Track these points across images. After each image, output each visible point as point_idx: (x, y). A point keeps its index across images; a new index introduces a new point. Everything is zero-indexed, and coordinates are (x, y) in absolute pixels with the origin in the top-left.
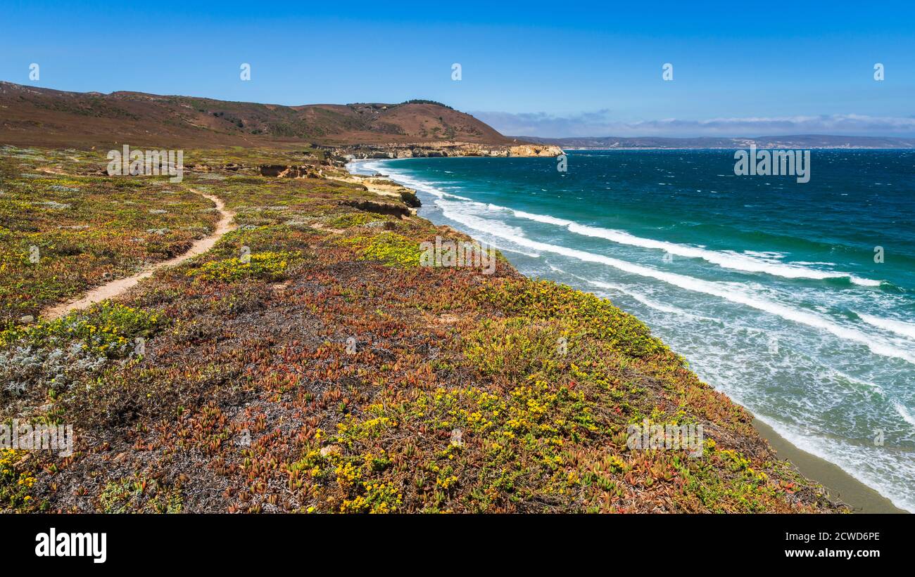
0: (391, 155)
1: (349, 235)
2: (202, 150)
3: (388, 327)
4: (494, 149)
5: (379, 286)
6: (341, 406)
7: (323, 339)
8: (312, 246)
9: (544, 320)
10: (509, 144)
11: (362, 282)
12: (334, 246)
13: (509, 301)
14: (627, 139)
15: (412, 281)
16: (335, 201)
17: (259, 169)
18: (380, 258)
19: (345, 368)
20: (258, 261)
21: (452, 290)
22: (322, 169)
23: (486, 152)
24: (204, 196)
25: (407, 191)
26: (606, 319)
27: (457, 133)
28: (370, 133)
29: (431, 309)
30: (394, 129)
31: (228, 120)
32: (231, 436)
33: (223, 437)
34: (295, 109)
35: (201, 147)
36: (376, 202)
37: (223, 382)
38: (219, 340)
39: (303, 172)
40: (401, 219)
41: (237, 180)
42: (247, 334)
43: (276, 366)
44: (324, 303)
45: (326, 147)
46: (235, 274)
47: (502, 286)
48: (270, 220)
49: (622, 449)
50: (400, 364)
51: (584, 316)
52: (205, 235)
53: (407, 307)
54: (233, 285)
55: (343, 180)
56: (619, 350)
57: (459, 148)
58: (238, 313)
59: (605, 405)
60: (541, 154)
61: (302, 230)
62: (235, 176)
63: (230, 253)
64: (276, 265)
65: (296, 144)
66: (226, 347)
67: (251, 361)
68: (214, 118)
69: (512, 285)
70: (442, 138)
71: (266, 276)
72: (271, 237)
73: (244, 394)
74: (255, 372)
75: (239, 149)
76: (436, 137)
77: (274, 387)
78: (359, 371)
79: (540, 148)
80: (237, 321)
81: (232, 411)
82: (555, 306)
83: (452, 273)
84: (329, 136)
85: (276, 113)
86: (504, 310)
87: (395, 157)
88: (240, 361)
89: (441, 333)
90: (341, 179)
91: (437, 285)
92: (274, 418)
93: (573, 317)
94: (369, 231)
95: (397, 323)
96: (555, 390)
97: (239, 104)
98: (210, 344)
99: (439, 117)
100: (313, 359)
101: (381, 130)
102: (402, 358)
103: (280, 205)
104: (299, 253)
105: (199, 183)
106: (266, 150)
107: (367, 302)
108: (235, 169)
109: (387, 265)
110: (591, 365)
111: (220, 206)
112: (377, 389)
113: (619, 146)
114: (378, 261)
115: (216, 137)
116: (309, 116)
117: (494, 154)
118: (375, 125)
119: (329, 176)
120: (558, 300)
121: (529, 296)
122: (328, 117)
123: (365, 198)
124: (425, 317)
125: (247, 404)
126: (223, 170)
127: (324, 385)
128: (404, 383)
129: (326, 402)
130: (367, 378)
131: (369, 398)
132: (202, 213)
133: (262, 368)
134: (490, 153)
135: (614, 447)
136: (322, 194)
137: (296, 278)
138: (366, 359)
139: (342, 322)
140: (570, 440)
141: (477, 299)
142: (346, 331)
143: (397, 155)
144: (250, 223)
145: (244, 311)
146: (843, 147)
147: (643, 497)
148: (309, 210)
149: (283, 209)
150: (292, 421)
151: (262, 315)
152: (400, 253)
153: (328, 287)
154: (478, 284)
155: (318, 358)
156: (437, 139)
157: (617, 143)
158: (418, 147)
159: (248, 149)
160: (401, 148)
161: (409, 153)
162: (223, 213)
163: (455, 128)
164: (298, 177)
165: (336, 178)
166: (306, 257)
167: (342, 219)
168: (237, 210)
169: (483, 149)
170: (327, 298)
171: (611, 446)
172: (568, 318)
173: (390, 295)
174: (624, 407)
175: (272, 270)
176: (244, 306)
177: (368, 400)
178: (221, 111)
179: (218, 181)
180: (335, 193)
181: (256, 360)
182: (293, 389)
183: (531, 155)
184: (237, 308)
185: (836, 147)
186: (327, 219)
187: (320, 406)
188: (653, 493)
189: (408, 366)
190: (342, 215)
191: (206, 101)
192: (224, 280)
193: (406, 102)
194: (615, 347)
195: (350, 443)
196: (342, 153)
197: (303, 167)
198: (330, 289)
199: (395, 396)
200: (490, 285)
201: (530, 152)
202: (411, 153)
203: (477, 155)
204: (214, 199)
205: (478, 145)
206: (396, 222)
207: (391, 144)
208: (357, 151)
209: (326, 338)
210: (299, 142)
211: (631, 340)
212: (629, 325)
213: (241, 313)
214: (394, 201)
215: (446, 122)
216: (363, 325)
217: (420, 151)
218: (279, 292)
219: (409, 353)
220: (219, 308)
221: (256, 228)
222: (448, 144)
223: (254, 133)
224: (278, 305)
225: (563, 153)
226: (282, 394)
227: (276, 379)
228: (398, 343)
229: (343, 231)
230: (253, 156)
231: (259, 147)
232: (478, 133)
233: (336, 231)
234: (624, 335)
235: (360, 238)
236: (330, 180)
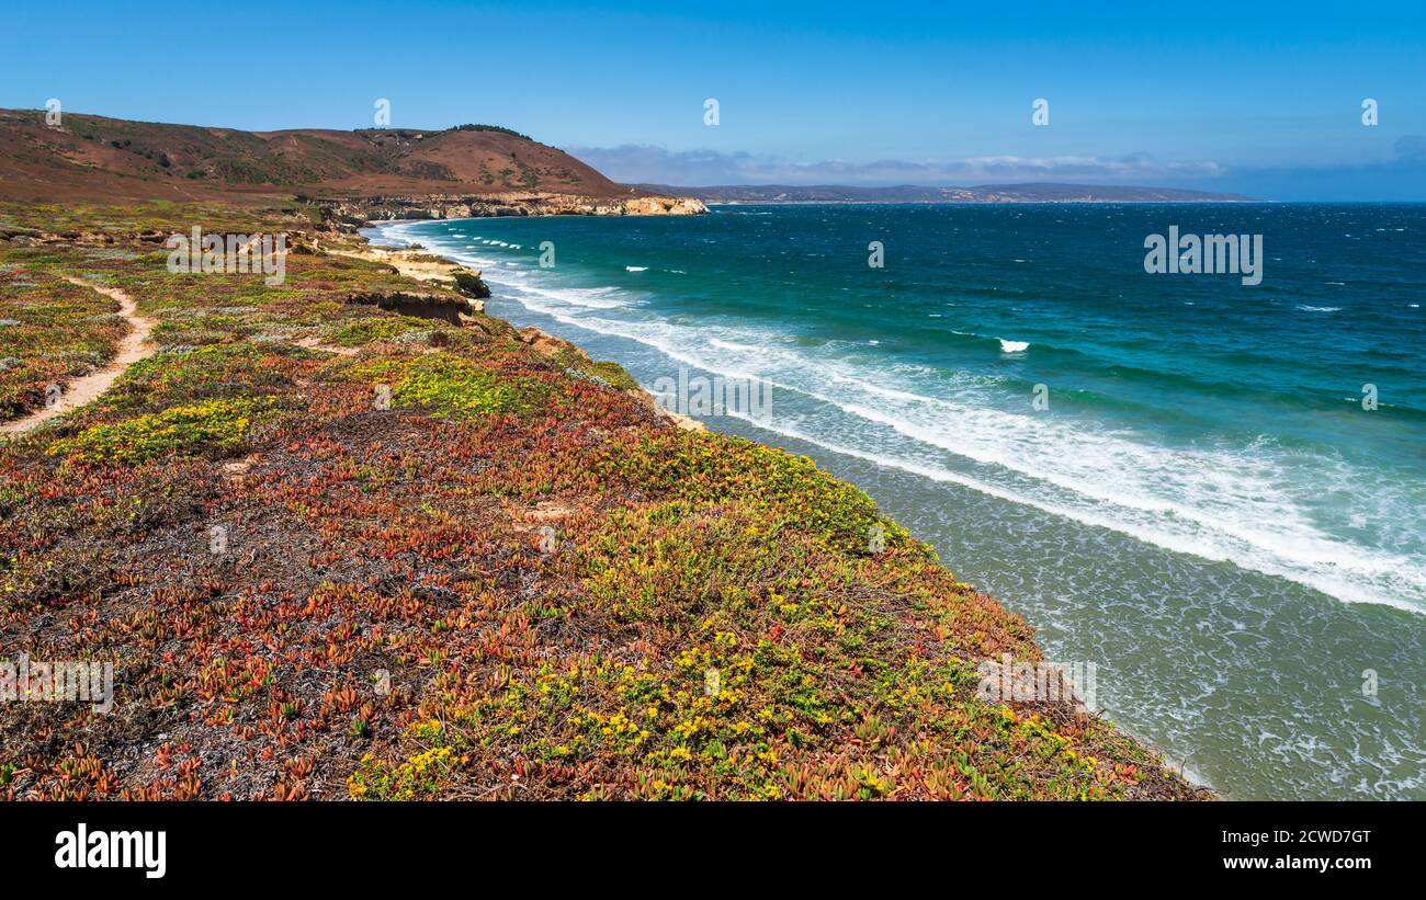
0: (435, 213)
1: (366, 358)
2: (94, 206)
3: (443, 539)
4: (601, 204)
5: (424, 456)
6: (356, 722)
7: (319, 573)
8: (299, 382)
9: (711, 503)
10: (626, 196)
11: (392, 450)
12: (340, 380)
13: (651, 473)
14: (798, 188)
15: (482, 442)
16: (341, 294)
18: (424, 402)
19: (364, 633)
20: (192, 421)
21: (553, 455)
22: (318, 237)
23: (589, 208)
24: (98, 289)
25: (466, 271)
26: (810, 493)
27: (541, 179)
28: (398, 177)
29: (520, 493)
30: (437, 172)
31: (140, 153)
34: (264, 137)
35: (92, 201)
36: (414, 295)
38: (105, 594)
42: (167, 575)
43: (224, 641)
44: (319, 498)
45: (324, 201)
46: (146, 448)
47: (637, 446)
48: (220, 334)
49: (873, 747)
50: (469, 614)
51: (775, 491)
52: (92, 367)
53: (475, 493)
54: (140, 470)
55: (357, 256)
56: (837, 546)
57: (545, 202)
58: (148, 530)
59: (835, 665)
60: (675, 211)
61: (283, 352)
62: (158, 253)
63: (140, 402)
64: (227, 425)
65: (270, 196)
66: (121, 607)
67: (174, 633)
68: (113, 151)
69: (655, 443)
70: (518, 187)
71: (208, 448)
72: (221, 369)
73: (154, 714)
74: (182, 659)
75: (165, 205)
76: (508, 185)
77: (221, 690)
78: (392, 637)
79: (671, 202)
80: (148, 548)
81: (129, 758)
82: (728, 478)
83: (550, 425)
84: (328, 183)
85: (229, 143)
86: (644, 489)
87: (442, 217)
88: (148, 637)
90: (353, 254)
91: (526, 447)
92: (219, 764)
93: (759, 494)
94: (402, 349)
95: (459, 529)
96: (750, 645)
97: (159, 126)
98: (87, 603)
99: (510, 152)
100: (299, 620)
101: (416, 174)
102: (471, 602)
103: (241, 304)
104: (272, 399)
105: (87, 266)
106: (215, 206)
107: (402, 491)
108: (158, 240)
109: (433, 416)
110: (799, 585)
111: (129, 307)
112: (428, 672)
113: (786, 199)
114: (419, 408)
115: (120, 184)
116: (290, 149)
117: (602, 211)
118: (404, 165)
119: (330, 248)
120: (731, 465)
121: (683, 462)
122: (322, 151)
123: (394, 286)
124: (509, 510)
125: (161, 736)
126: (135, 243)
127: (323, 676)
128: (478, 654)
129: (326, 716)
130: (408, 651)
131: (413, 694)
132: (90, 323)
133: (195, 648)
134: (595, 210)
135: (858, 744)
136: (319, 282)
137: (268, 448)
138: (404, 612)
139: (356, 534)
140: (786, 741)
141: (597, 471)
142: (364, 554)
143: (445, 213)
144: (183, 341)
145: (162, 525)
146: (1083, 201)
148: (294, 312)
149: (247, 312)
150: (257, 766)
151: (199, 530)
152: (458, 390)
153: (329, 463)
154: (596, 443)
155: (309, 617)
156: (509, 188)
157: (784, 195)
158: (480, 201)
159: (181, 205)
160: (451, 202)
162: (133, 320)
163: (538, 170)
165: (343, 253)
166: (287, 406)
167: (354, 330)
168: (160, 316)
169: (584, 203)
170: (328, 485)
171: (854, 743)
172: (751, 496)
173: (444, 474)
174: (865, 664)
175: (220, 435)
176: (161, 515)
177: (410, 702)
178: (129, 138)
179: (125, 263)
180: (342, 279)
181: (183, 632)
182: (261, 692)
183: (659, 213)
184: (147, 521)
186: (327, 329)
187: (314, 727)
189: (484, 616)
190: (352, 323)
191: (96, 121)
192: (124, 461)
193: (456, 128)
194: (829, 542)
196: (353, 211)
198: (332, 468)
199: (462, 688)
200: (617, 445)
201: (655, 209)
202: (468, 210)
203: (575, 213)
204: (116, 295)
205: (575, 197)
206: (451, 331)
207: (434, 196)
208: (380, 207)
209: (326, 569)
210: (274, 192)
211: (854, 528)
212: (846, 502)
213: (156, 528)
214: (444, 290)
215: (523, 160)
216: (396, 537)
217: (482, 207)
218: (234, 479)
219: (484, 588)
220: (106, 523)
221: (194, 351)
222: (528, 196)
223: (192, 177)
224: (232, 507)
225: (707, 210)
226: (238, 704)
227: (224, 673)
228: (463, 570)
229: (357, 350)
230: (191, 216)
231: (201, 201)
232: (575, 179)
233: (343, 352)
234: (841, 520)
235: (388, 363)
236: (332, 256)
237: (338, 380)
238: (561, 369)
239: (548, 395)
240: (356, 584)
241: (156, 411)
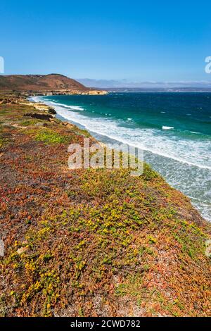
0: (44, 94)
1: (29, 129)
3: (47, 174)
4: (83, 92)
5: (42, 154)
6: (27, 220)
8: (13, 135)
10: (88, 90)
11: (35, 152)
14: (130, 88)
15: (56, 150)
16: (23, 113)
18: (42, 140)
19: (29, 197)
22: (17, 100)
23: (80, 93)
25: (51, 108)
27: (69, 86)
28: (36, 86)
29: (65, 163)
30: (45, 85)
34: (6, 77)
36: (39, 114)
39: (10, 101)
40: (49, 121)
44: (18, 163)
45: (19, 91)
49: (152, 230)
50: (53, 193)
53: (54, 163)
57: (70, 92)
59: (142, 209)
60: (100, 94)
61: (9, 128)
65: (7, 90)
70: (64, 88)
78: (35, 198)
79: (99, 92)
84: (20, 87)
89: (70, 175)
90: (25, 104)
91: (66, 152)
94: (37, 127)
95: (51, 172)
96: (121, 203)
99: (62, 80)
100: (13, 194)
101: (40, 85)
102: (54, 190)
104: (7, 139)
107: (37, 162)
109: (45, 143)
110: (133, 188)
112: (44, 208)
113: (127, 91)
114: (41, 142)
116: (11, 79)
117: (83, 94)
118: (37, 83)
119: (20, 102)
122: (18, 79)
123: (35, 112)
124: (62, 167)
127: (19, 208)
128: (55, 203)
129: (20, 218)
130: (39, 202)
131: (40, 213)
135: (149, 229)
136: (17, 111)
137: (6, 151)
138: (38, 192)
139: (27, 173)
140: (131, 228)
142: (29, 178)
143: (46, 94)
148: (12, 118)
149: (1, 118)
152: (50, 137)
153: (20, 155)
155: (16, 193)
156: (61, 88)
158: (54, 91)
160: (48, 92)
161: (51, 94)
163: (68, 84)
164: (8, 103)
165: (23, 104)
166: (10, 141)
170: (20, 160)
173: (47, 158)
174: (150, 209)
177: (40, 215)
180: (23, 110)
182: (5, 212)
183: (97, 94)
186: (19, 122)
187: (17, 221)
189: (58, 195)
190: (25, 121)
194: (140, 177)
196: (25, 94)
197: (9, 99)
199: (52, 212)
203: (77, 94)
205: (77, 90)
206: (48, 123)
207: (44, 90)
208: (31, 93)
209: (20, 181)
214: (46, 112)
215: (65, 82)
216: (36, 174)
217: (55, 93)
219: (57, 187)
222: (66, 90)
225: (108, 93)
228: (52, 182)
229: (26, 127)
232: (77, 86)
233: (23, 127)
235: (33, 130)
236: (20, 104)
237: (22, 134)
238: (74, 132)
239: (71, 139)
240: (27, 185)
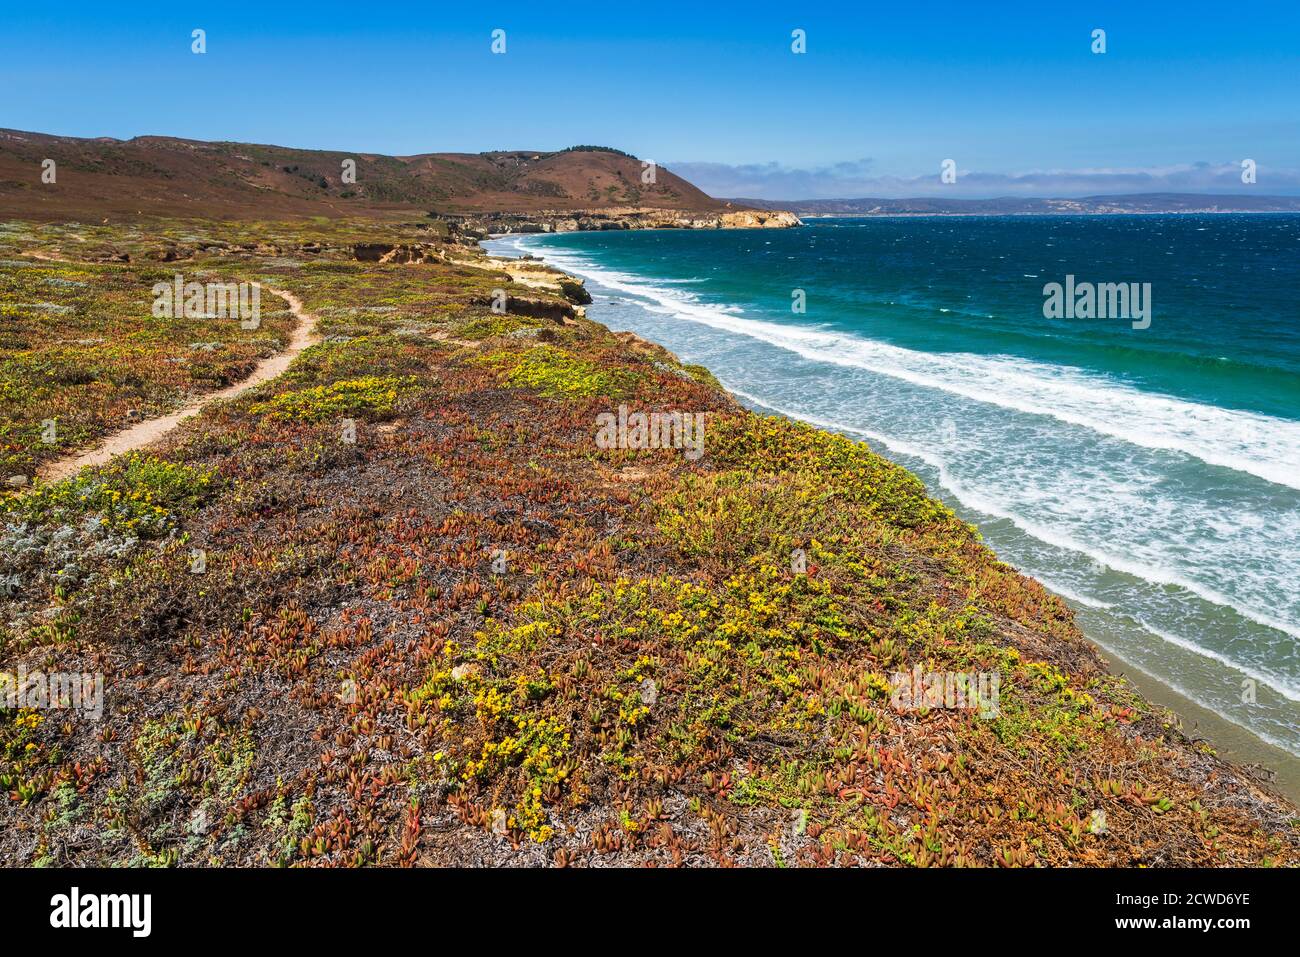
0: (546, 227)
1: (487, 349)
2: (267, 222)
3: (546, 487)
4: (698, 218)
5: (532, 426)
6: (480, 606)
7: (451, 507)
8: (433, 367)
9: (772, 474)
10: (720, 210)
11: (508, 420)
12: (465, 367)
13: (722, 448)
14: (893, 201)
15: (580, 418)
16: (465, 297)
17: (352, 250)
18: (534, 384)
19: (485, 548)
20: (356, 391)
22: (445, 249)
23: (686, 222)
24: (272, 291)
25: (571, 280)
26: (862, 472)
27: (644, 194)
28: (515, 194)
29: (608, 459)
30: (550, 190)
31: (305, 177)
32: (321, 652)
33: (311, 653)
34: (406, 161)
35: (266, 218)
36: (525, 299)
37: (309, 572)
38: (300, 510)
39: (418, 254)
40: (562, 324)
41: (320, 268)
42: (341, 501)
43: (384, 547)
44: (451, 453)
45: (451, 217)
46: (322, 411)
47: (712, 425)
48: (369, 328)
49: (886, 663)
50: (564, 542)
51: (830, 468)
52: (274, 352)
53: (573, 457)
54: (318, 427)
55: (477, 265)
56: (881, 517)
57: (646, 217)
58: (326, 469)
59: (860, 599)
60: (767, 225)
61: (419, 343)
62: (317, 262)
64: (380, 396)
65: (407, 213)
66: (311, 520)
67: (348, 539)
68: (285, 174)
69: (726, 423)
70: (623, 202)
71: (366, 412)
72: (372, 354)
73: (339, 589)
74: (355, 557)
75: (322, 220)
76: (613, 201)
77: (383, 578)
78: (506, 553)
79: (766, 215)
80: (326, 481)
81: (323, 615)
82: (788, 454)
84: (455, 201)
85: (377, 167)
86: (715, 460)
87: (552, 230)
88: (332, 540)
89: (623, 495)
90: (474, 264)
92: (383, 625)
93: (815, 470)
94: (516, 343)
95: (559, 481)
96: (788, 579)
97: (321, 154)
98: (288, 515)
99: (617, 170)
100: (438, 536)
101: (531, 191)
103: (385, 304)
104: (414, 378)
105: (264, 272)
106: (362, 221)
107: (514, 451)
108: (316, 251)
109: (544, 394)
110: (840, 540)
111: (296, 306)
112: (532, 579)
113: (881, 212)
114: (529, 389)
115: (287, 203)
116: (426, 171)
117: (698, 224)
118: (522, 184)
119: (455, 259)
120: (793, 445)
121: (750, 440)
122: (452, 172)
123: (509, 292)
124: (599, 472)
125: (343, 603)
126: (298, 253)
127: (455, 575)
128: (570, 570)
129: (458, 600)
130: (518, 564)
131: (521, 593)
132: (269, 318)
133: (364, 550)
134: (692, 224)
135: (873, 660)
136: (446, 288)
137: (411, 415)
138: (515, 536)
139: (478, 480)
140: (811, 651)
142: (485, 495)
143: (555, 227)
144: (341, 333)
145: (336, 466)
146: (1207, 211)
147: (915, 733)
148: (427, 311)
149: (389, 311)
150: (409, 628)
151: (362, 471)
152: (562, 376)
153: (458, 428)
155: (445, 535)
156: (614, 203)
157: (878, 208)
158: (587, 215)
159: (335, 220)
160: (561, 217)
161: (573, 225)
162: (301, 317)
163: (641, 186)
164: (410, 262)
165: (465, 263)
166: (424, 383)
167: (476, 326)
168: (321, 313)
169: (682, 217)
170: (457, 445)
171: (869, 659)
172: (808, 471)
173: (548, 440)
174: (888, 602)
175: (375, 403)
176: (336, 458)
177: (518, 597)
178: (294, 164)
179: (292, 270)
180: (465, 285)
181: (355, 539)
182: (411, 581)
183: (753, 226)
184: (326, 461)
185: (1198, 211)
186: (453, 325)
187: (450, 605)
188: (930, 726)
189: (577, 545)
190: (475, 321)
191: (271, 149)
192: (306, 419)
193: (568, 149)
194: (874, 513)
195: (494, 660)
196: (475, 225)
197: (417, 247)
198: (460, 432)
199: (557, 590)
201: (750, 222)
202: (576, 224)
203: (673, 227)
204: (286, 295)
205: (674, 211)
206: (556, 328)
207: (546, 212)
208: (497, 222)
209: (456, 504)
210: (411, 209)
211: (899, 503)
212: (895, 481)
213: (332, 469)
214: (551, 296)
215: (627, 177)
216: (510, 485)
217: (589, 220)
218: (387, 436)
219: (577, 525)
220: (298, 462)
221: (350, 340)
222: (630, 211)
223: (344, 196)
224: (385, 456)
225: (800, 223)
226: (395, 588)
227: (385, 567)
228: (561, 511)
229: (478, 343)
230: (342, 231)
231: (351, 217)
232: (675, 195)
233: (468, 345)
234: (888, 496)
235: (503, 354)
236: (457, 265)
237: (464, 367)
238: (650, 363)
239: (637, 382)
240: (479, 514)
241: (326, 384)
